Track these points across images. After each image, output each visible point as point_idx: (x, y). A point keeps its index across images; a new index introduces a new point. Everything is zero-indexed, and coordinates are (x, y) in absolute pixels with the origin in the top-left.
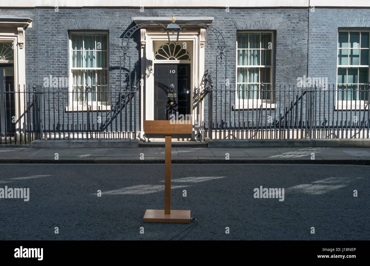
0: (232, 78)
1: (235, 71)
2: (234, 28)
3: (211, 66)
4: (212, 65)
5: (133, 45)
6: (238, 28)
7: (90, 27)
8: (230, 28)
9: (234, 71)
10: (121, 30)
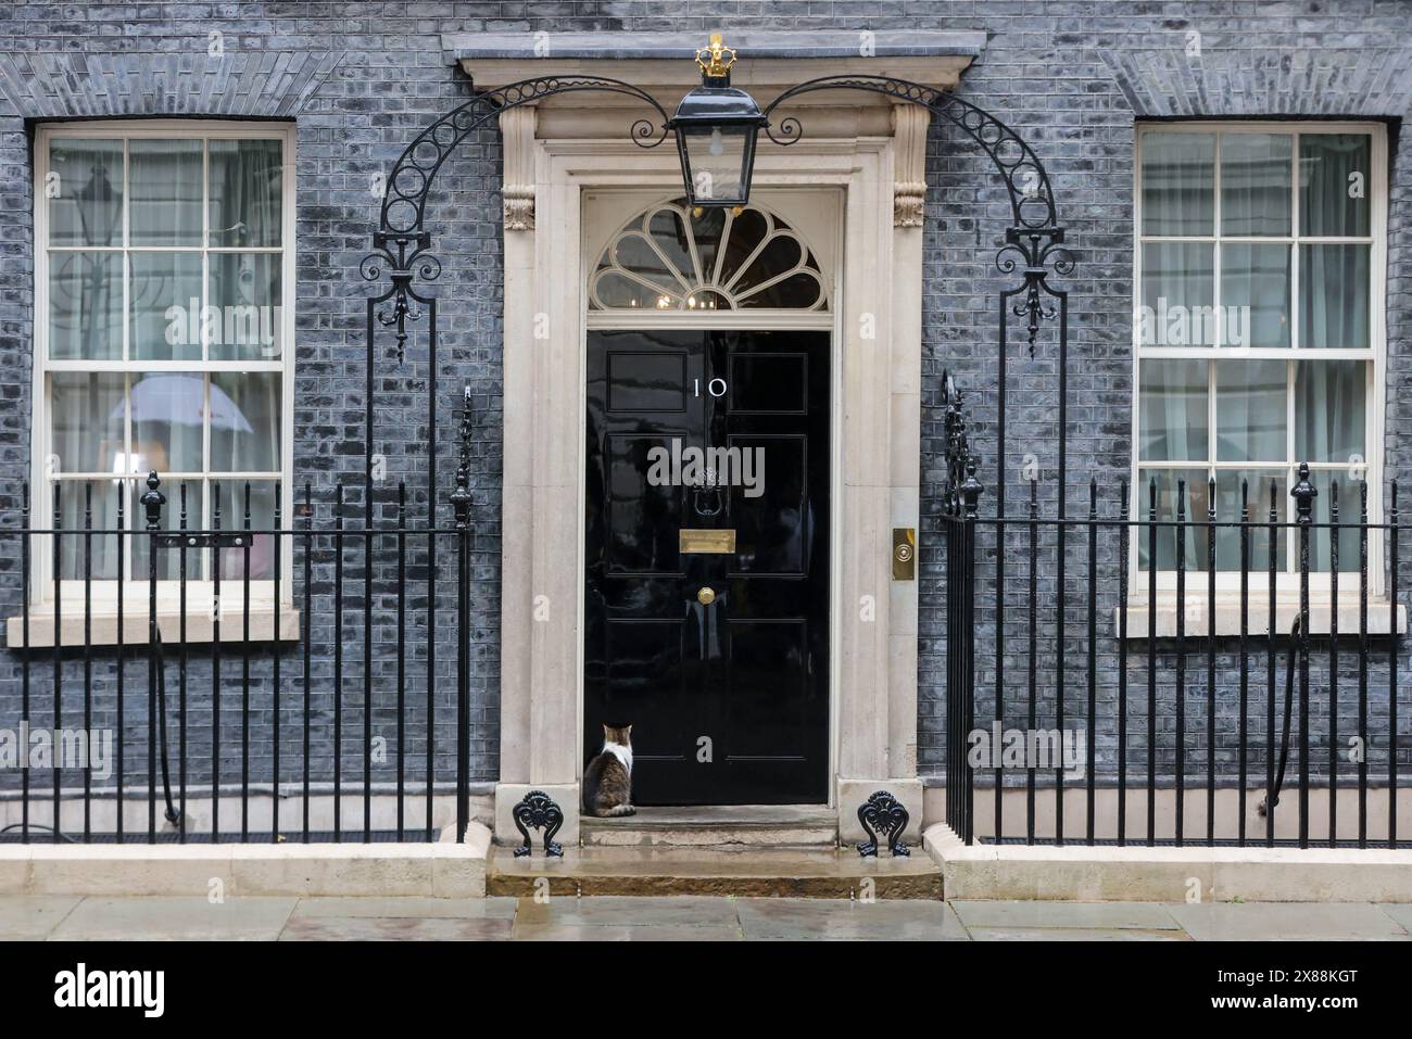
0: (1108, 430)
1: (1123, 384)
2: (1121, 104)
3: (966, 351)
4: (970, 343)
5: (453, 213)
6: (1147, 102)
7: (171, 99)
8: (1089, 104)
9: (1117, 386)
10: (377, 120)
